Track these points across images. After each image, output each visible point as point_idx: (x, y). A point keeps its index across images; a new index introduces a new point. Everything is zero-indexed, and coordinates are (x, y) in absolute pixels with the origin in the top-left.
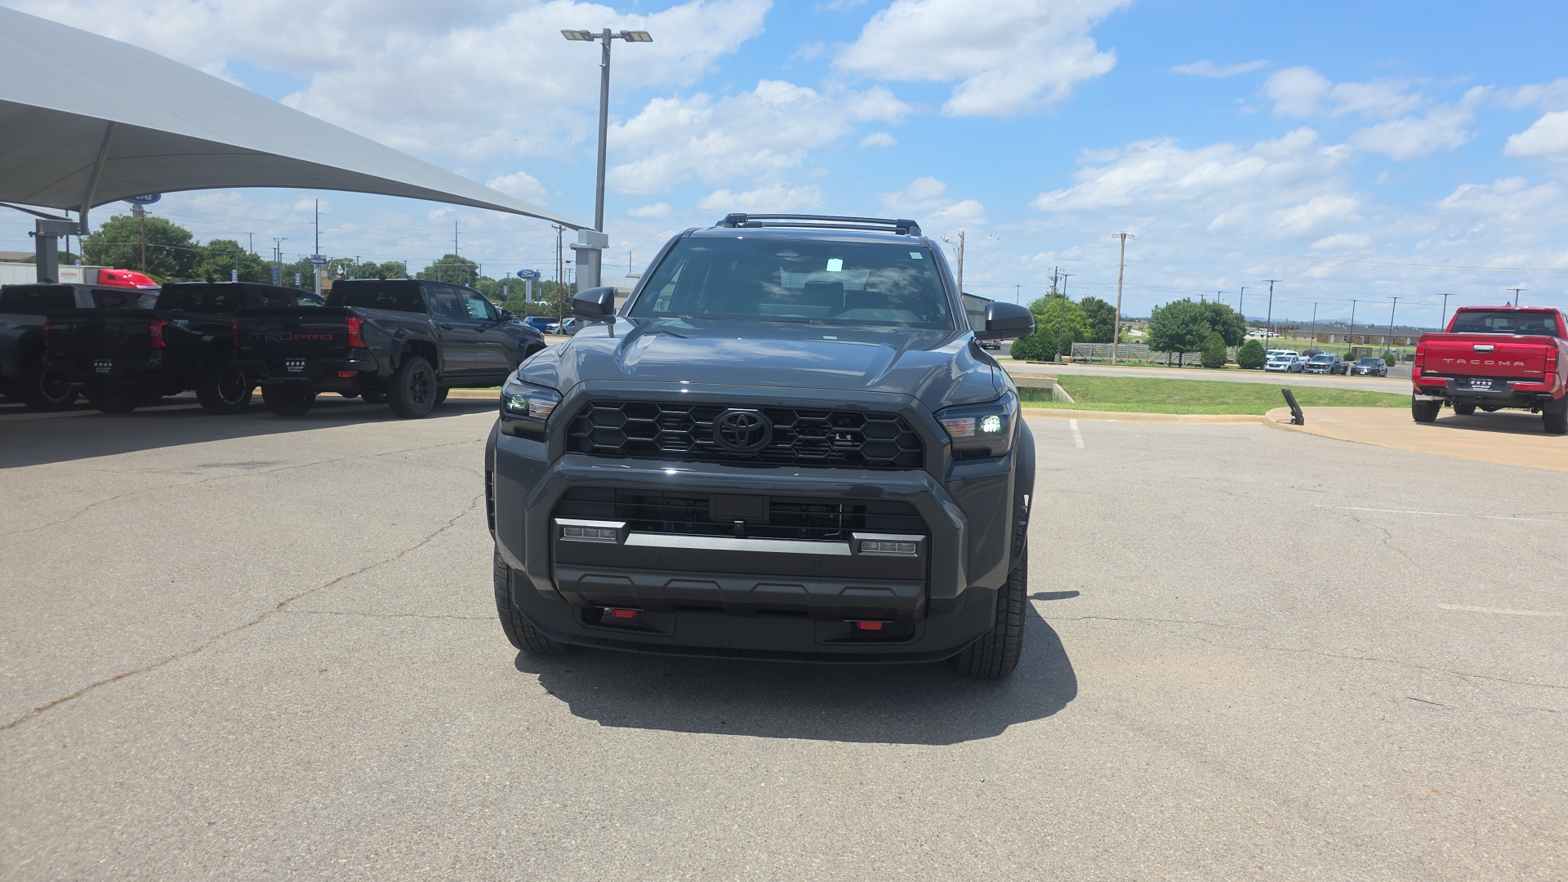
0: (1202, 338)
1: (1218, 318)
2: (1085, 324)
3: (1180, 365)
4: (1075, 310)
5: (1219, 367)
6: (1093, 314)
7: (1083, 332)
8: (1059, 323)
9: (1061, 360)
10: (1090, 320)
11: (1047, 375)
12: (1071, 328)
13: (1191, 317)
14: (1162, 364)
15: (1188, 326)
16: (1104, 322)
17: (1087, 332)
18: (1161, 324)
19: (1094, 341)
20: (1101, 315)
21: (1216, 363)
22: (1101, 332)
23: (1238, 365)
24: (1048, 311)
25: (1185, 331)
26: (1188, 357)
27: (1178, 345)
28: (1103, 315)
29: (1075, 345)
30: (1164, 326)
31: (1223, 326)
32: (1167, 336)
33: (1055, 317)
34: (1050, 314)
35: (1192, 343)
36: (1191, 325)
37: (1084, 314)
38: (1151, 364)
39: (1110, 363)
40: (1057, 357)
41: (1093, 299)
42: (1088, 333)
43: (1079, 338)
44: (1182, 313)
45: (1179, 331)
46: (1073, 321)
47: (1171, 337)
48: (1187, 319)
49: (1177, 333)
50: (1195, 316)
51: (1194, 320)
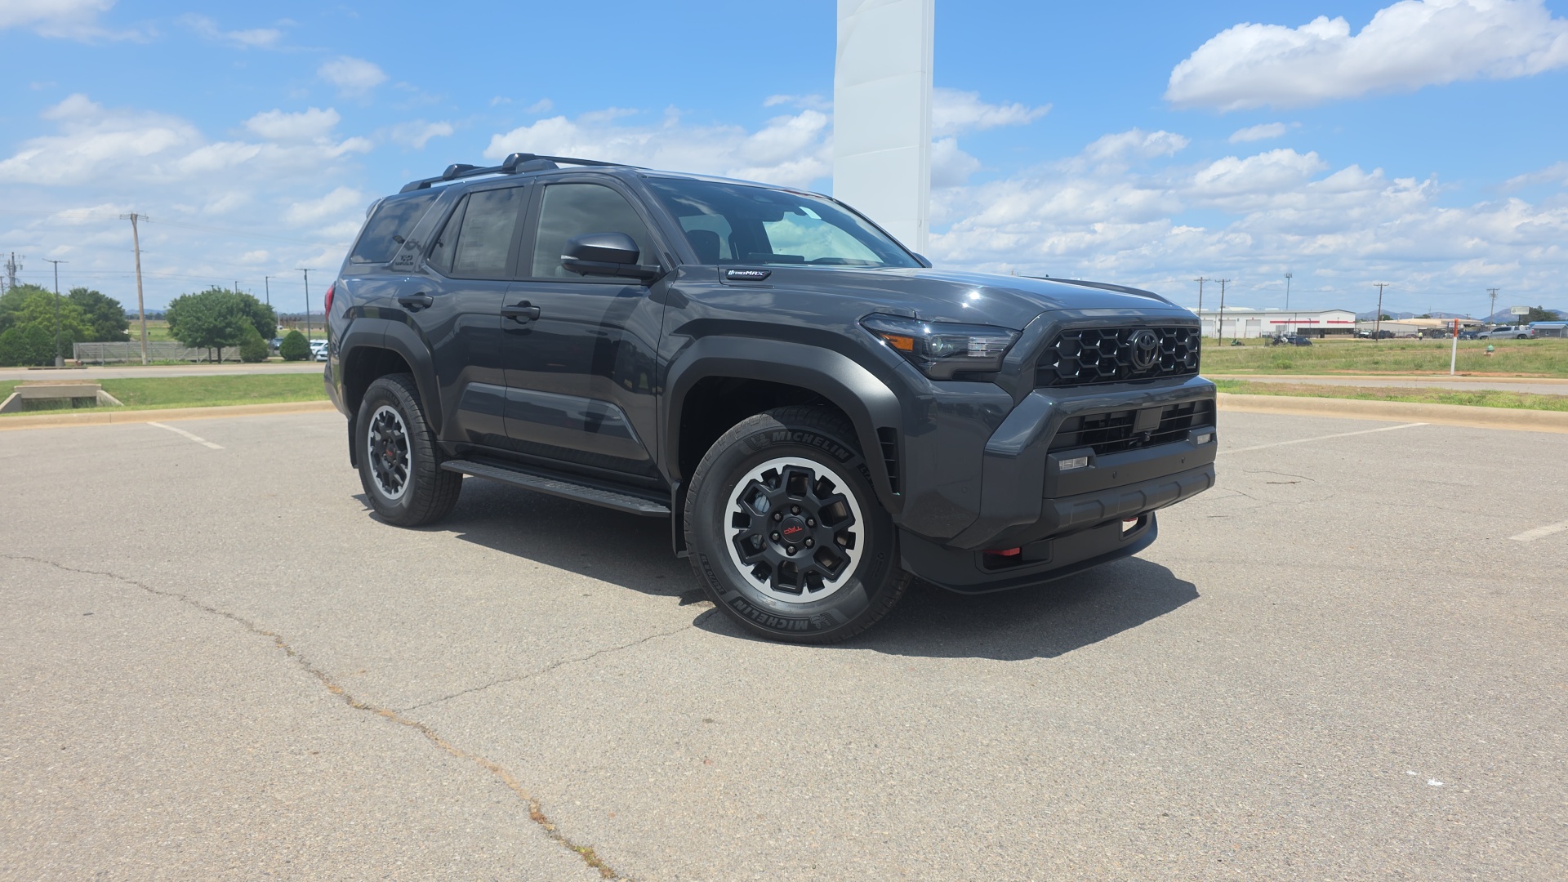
0: (240, 329)
1: (247, 309)
2: (82, 321)
3: (219, 361)
4: (67, 304)
5: (260, 362)
6: (89, 308)
7: (81, 331)
8: (49, 320)
9: (64, 364)
10: (89, 316)
11: (84, 381)
12: (64, 325)
13: (227, 308)
14: (195, 361)
15: (226, 318)
16: (106, 317)
17: (88, 329)
18: (194, 317)
19: (96, 340)
20: (99, 309)
21: (258, 357)
22: (103, 329)
23: (282, 358)
24: (29, 306)
25: (223, 324)
26: (227, 352)
27: (219, 340)
28: (103, 310)
29: (77, 347)
30: (198, 319)
31: (254, 318)
32: (203, 330)
33: (41, 313)
34: (33, 311)
35: (232, 336)
36: (229, 317)
37: (80, 309)
38: (183, 362)
39: (139, 364)
40: (58, 360)
41: (86, 291)
42: (89, 331)
43: (81, 338)
44: (217, 304)
45: (217, 323)
46: (66, 317)
47: (209, 331)
48: (224, 311)
49: (215, 326)
50: (232, 307)
51: (231, 311)
